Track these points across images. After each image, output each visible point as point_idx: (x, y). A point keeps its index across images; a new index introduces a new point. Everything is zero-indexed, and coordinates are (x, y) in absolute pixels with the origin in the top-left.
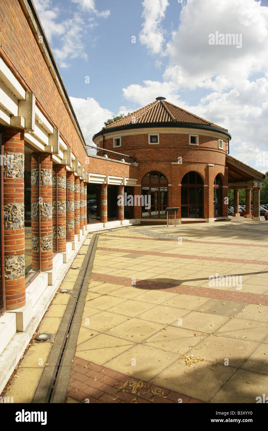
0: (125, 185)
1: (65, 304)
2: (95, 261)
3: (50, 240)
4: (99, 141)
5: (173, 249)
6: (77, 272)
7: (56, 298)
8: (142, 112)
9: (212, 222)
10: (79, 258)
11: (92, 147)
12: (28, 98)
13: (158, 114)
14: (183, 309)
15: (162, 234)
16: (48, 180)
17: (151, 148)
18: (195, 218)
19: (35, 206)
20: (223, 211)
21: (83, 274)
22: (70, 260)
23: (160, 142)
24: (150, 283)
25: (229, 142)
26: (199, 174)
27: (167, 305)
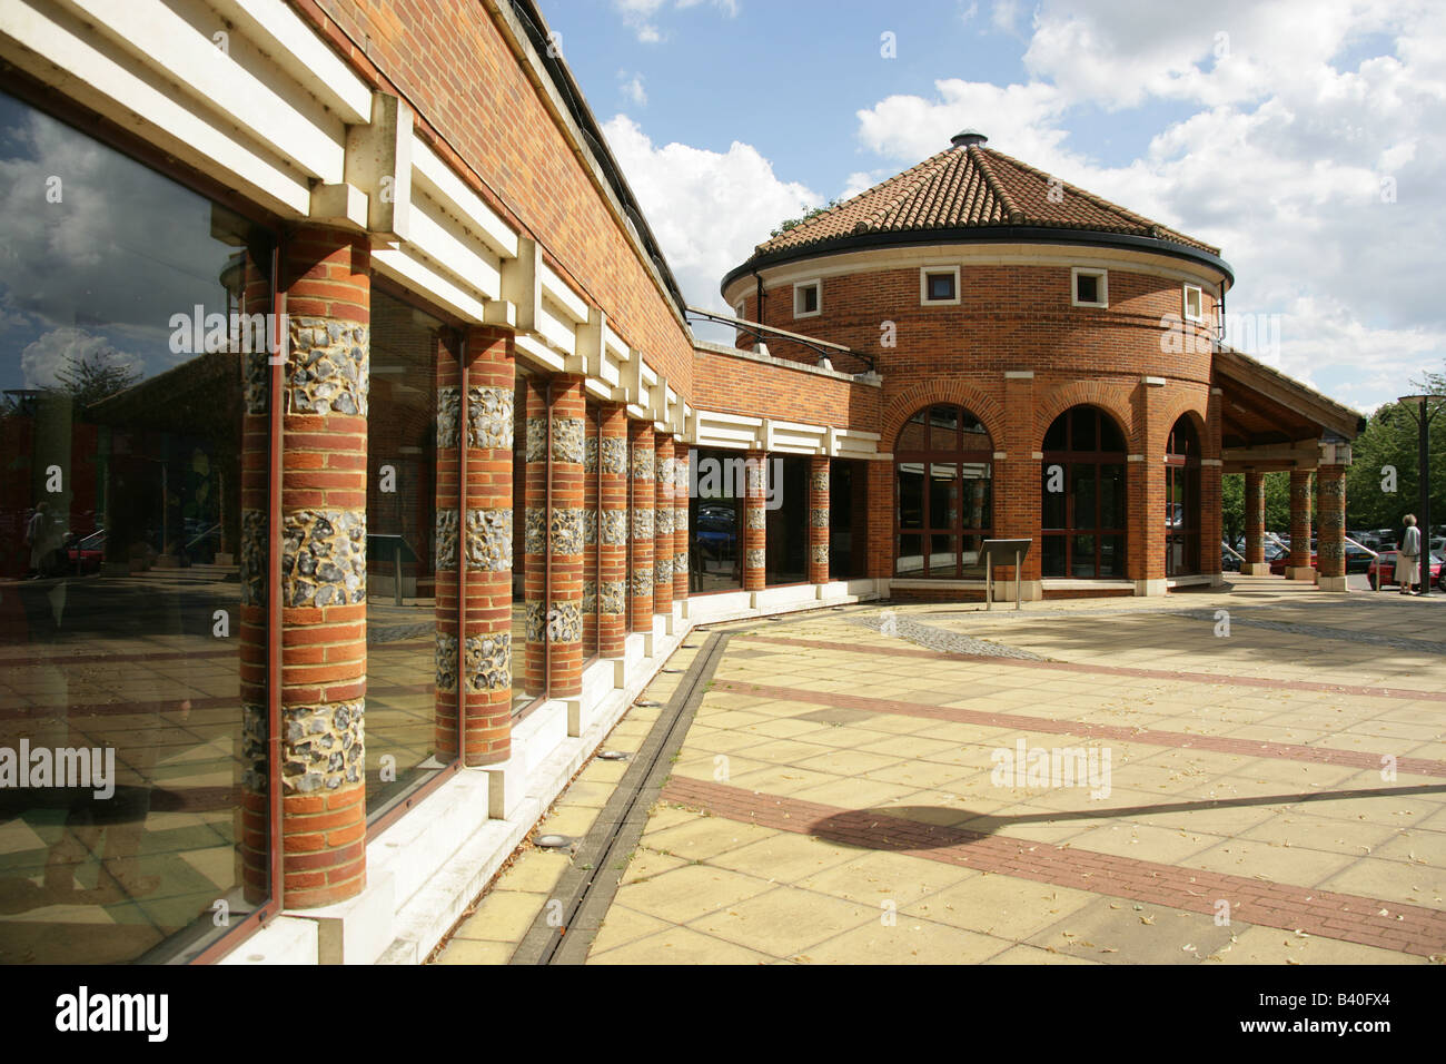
0: (835, 454)
1: (542, 893)
2: (693, 730)
3: (500, 651)
4: (743, 294)
5: (991, 693)
6: (618, 769)
7: (516, 866)
8: (899, 190)
9: (1158, 594)
10: (636, 720)
11: (711, 317)
12: (383, 119)
13: (956, 195)
14: (982, 933)
15: (965, 635)
16: (495, 429)
17: (928, 320)
18: (1096, 577)
19: (447, 522)
20: (1203, 552)
21: (637, 778)
22: (597, 726)
23: (962, 297)
24: (875, 824)
25: (1226, 296)
26: (1108, 414)
27: (925, 913)
